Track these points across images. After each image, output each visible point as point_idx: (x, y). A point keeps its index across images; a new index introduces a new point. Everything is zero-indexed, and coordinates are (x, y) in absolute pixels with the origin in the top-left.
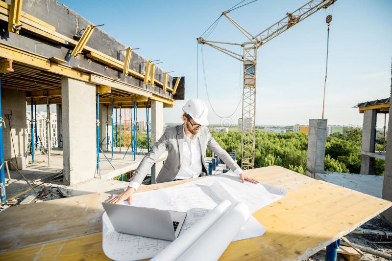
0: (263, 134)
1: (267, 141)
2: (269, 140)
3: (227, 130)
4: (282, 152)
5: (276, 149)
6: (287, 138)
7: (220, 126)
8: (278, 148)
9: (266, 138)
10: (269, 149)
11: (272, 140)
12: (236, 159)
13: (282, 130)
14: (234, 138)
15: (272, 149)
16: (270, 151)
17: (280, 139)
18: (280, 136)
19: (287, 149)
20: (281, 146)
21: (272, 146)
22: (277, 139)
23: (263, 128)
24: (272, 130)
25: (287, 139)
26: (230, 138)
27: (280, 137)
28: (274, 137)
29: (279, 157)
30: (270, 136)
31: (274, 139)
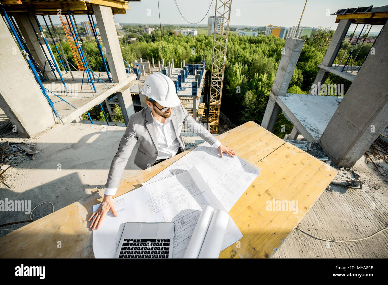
0: (233, 37)
1: (237, 47)
2: (240, 45)
3: (196, 33)
4: (250, 59)
5: (245, 57)
6: (258, 42)
7: (188, 27)
8: (247, 55)
9: (236, 43)
10: (239, 57)
11: (243, 46)
12: (206, 69)
13: (254, 33)
14: (203, 44)
15: (242, 57)
16: (240, 59)
17: (250, 44)
18: (252, 40)
19: (256, 57)
20: (250, 53)
21: (242, 52)
22: (248, 45)
23: (235, 29)
24: (244, 32)
25: (257, 44)
26: (199, 43)
27: (251, 42)
28: (245, 41)
29: (246, 65)
30: (241, 41)
31: (245, 44)
